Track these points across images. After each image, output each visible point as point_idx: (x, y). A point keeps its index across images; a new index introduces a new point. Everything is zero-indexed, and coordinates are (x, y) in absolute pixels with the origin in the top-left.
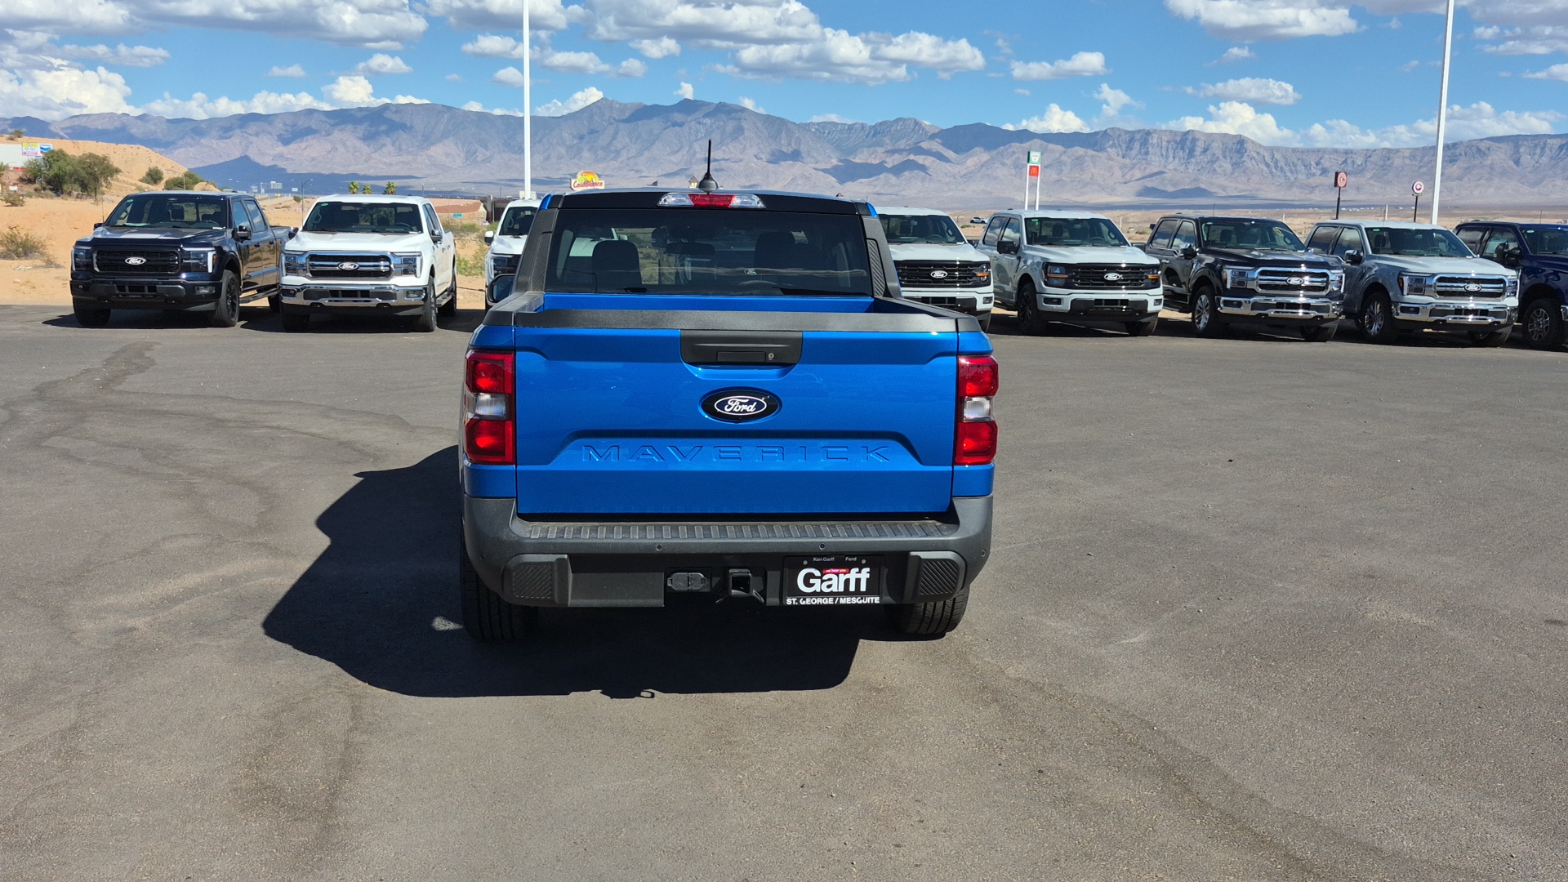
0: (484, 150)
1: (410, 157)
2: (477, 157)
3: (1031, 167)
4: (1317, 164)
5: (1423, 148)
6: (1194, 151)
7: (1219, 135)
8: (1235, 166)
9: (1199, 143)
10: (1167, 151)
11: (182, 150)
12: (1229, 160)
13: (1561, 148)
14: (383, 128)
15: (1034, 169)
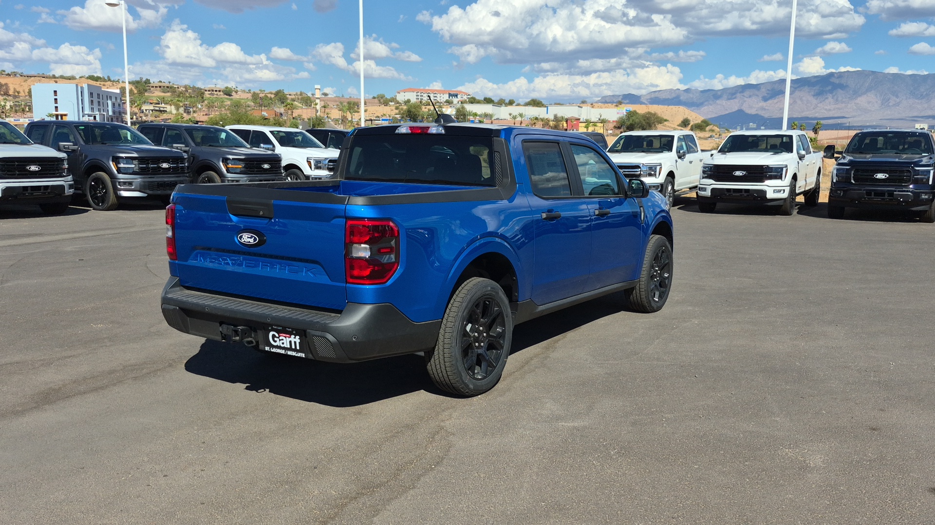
0: (895, 98)
1: (843, 105)
2: (889, 103)
11: (706, 107)
14: (830, 88)
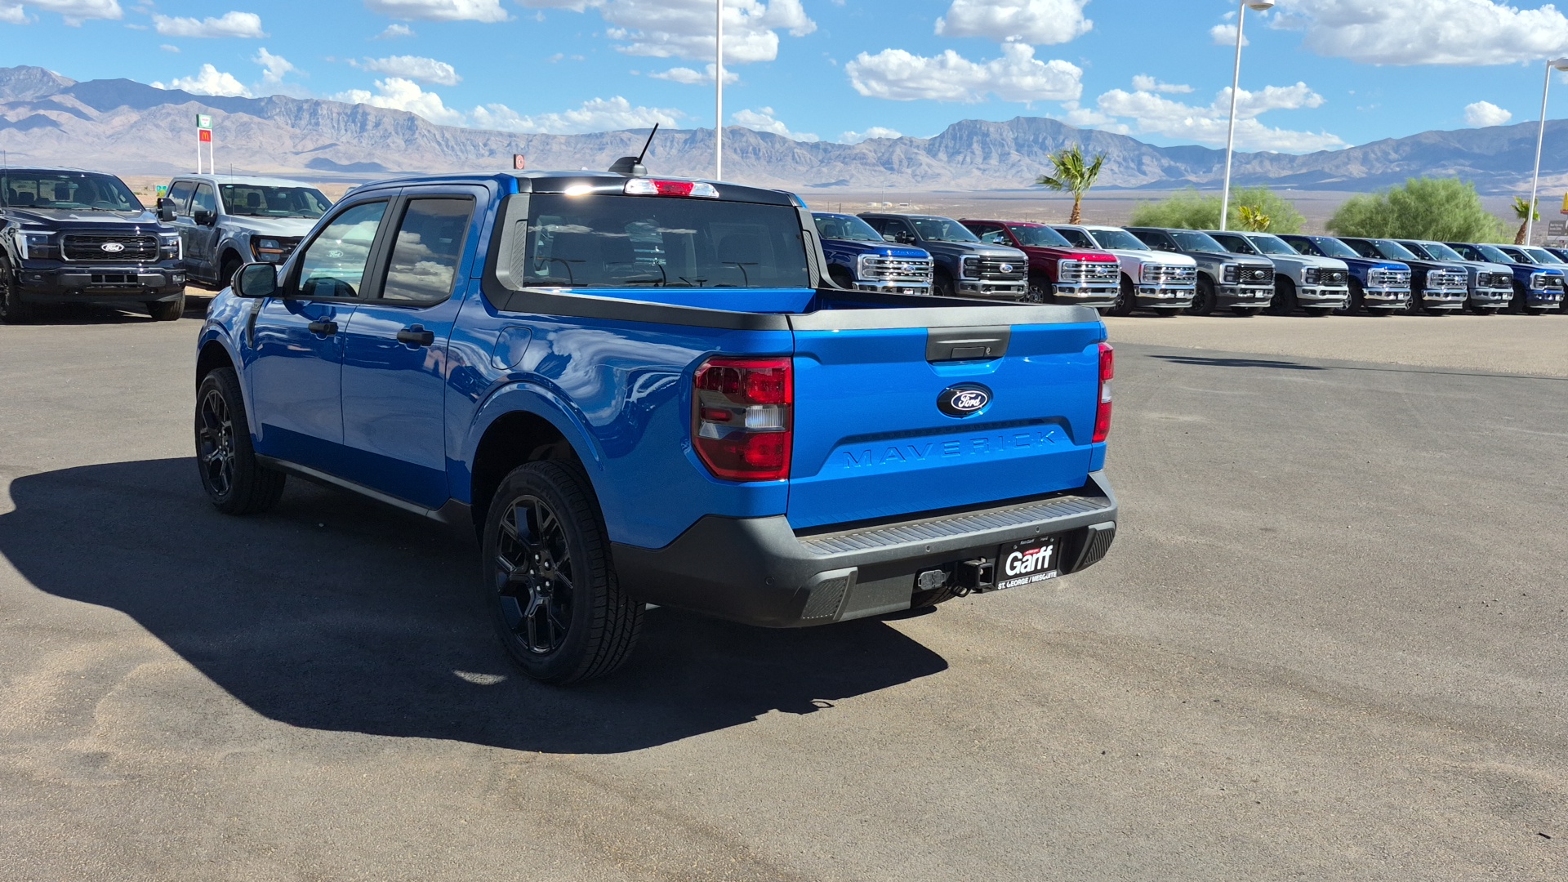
3: (201, 132)
4: (485, 145)
5: (576, 136)
6: (366, 125)
7: (389, 110)
8: (407, 143)
9: (370, 118)
10: (338, 123)
12: (401, 137)
13: (686, 142)
15: (205, 134)
